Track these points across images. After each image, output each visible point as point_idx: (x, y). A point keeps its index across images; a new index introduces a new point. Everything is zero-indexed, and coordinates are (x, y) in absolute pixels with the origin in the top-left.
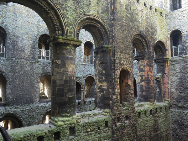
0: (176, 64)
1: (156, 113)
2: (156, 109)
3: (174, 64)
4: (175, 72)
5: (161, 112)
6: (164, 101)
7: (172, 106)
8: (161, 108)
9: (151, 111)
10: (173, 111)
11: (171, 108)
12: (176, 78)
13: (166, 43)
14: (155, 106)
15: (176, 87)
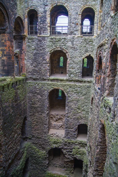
0: (32, 41)
1: (16, 86)
2: (17, 82)
3: (30, 41)
4: (31, 49)
5: (20, 84)
6: (21, 75)
7: (27, 79)
8: (20, 81)
9: (13, 84)
10: (28, 83)
11: (27, 80)
12: (31, 54)
13: (25, 20)
14: (15, 79)
15: (31, 62)
